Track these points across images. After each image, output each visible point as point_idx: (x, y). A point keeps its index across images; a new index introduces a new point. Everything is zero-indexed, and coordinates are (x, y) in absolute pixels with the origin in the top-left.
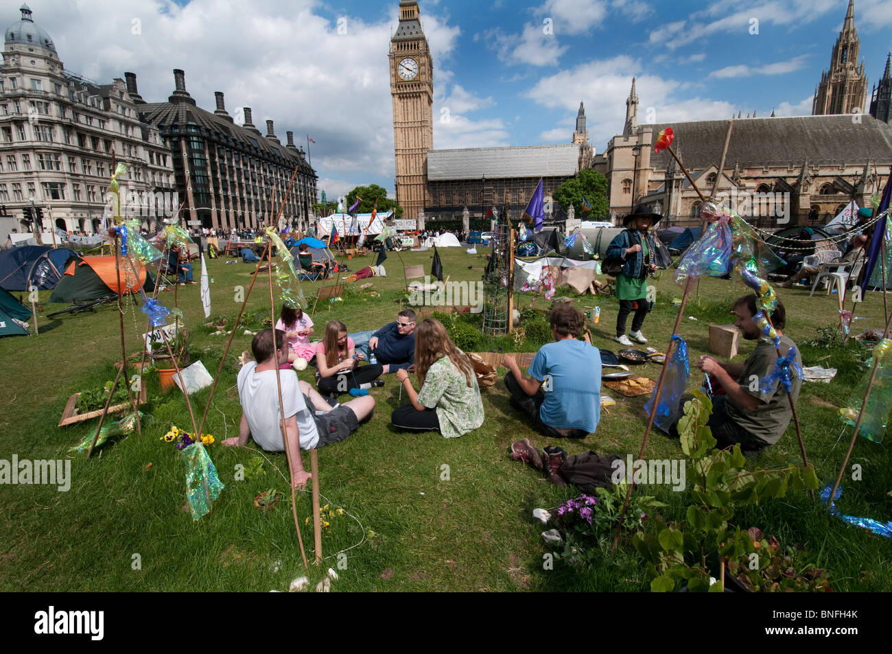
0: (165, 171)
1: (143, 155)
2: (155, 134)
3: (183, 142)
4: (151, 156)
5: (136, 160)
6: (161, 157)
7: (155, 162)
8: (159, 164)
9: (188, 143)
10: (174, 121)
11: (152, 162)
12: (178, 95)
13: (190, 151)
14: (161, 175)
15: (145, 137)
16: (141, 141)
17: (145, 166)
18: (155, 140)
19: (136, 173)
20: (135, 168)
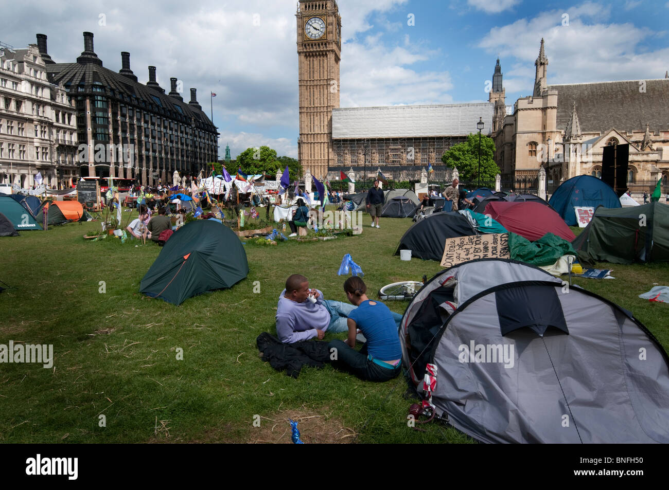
0: (69, 129)
1: (50, 113)
2: (62, 95)
3: (88, 101)
4: (57, 115)
5: (43, 119)
6: (66, 116)
7: (61, 121)
8: (64, 122)
9: (93, 102)
10: (81, 81)
11: (57, 120)
12: (86, 56)
13: (94, 110)
14: (65, 133)
15: (53, 98)
16: (49, 101)
17: (51, 125)
18: (63, 100)
19: (42, 131)
20: (42, 127)
